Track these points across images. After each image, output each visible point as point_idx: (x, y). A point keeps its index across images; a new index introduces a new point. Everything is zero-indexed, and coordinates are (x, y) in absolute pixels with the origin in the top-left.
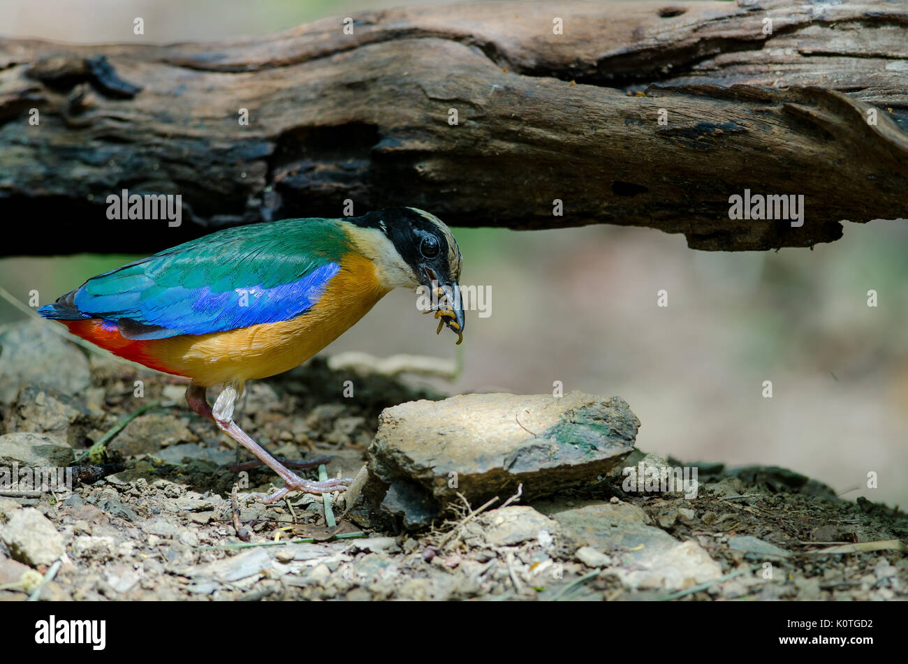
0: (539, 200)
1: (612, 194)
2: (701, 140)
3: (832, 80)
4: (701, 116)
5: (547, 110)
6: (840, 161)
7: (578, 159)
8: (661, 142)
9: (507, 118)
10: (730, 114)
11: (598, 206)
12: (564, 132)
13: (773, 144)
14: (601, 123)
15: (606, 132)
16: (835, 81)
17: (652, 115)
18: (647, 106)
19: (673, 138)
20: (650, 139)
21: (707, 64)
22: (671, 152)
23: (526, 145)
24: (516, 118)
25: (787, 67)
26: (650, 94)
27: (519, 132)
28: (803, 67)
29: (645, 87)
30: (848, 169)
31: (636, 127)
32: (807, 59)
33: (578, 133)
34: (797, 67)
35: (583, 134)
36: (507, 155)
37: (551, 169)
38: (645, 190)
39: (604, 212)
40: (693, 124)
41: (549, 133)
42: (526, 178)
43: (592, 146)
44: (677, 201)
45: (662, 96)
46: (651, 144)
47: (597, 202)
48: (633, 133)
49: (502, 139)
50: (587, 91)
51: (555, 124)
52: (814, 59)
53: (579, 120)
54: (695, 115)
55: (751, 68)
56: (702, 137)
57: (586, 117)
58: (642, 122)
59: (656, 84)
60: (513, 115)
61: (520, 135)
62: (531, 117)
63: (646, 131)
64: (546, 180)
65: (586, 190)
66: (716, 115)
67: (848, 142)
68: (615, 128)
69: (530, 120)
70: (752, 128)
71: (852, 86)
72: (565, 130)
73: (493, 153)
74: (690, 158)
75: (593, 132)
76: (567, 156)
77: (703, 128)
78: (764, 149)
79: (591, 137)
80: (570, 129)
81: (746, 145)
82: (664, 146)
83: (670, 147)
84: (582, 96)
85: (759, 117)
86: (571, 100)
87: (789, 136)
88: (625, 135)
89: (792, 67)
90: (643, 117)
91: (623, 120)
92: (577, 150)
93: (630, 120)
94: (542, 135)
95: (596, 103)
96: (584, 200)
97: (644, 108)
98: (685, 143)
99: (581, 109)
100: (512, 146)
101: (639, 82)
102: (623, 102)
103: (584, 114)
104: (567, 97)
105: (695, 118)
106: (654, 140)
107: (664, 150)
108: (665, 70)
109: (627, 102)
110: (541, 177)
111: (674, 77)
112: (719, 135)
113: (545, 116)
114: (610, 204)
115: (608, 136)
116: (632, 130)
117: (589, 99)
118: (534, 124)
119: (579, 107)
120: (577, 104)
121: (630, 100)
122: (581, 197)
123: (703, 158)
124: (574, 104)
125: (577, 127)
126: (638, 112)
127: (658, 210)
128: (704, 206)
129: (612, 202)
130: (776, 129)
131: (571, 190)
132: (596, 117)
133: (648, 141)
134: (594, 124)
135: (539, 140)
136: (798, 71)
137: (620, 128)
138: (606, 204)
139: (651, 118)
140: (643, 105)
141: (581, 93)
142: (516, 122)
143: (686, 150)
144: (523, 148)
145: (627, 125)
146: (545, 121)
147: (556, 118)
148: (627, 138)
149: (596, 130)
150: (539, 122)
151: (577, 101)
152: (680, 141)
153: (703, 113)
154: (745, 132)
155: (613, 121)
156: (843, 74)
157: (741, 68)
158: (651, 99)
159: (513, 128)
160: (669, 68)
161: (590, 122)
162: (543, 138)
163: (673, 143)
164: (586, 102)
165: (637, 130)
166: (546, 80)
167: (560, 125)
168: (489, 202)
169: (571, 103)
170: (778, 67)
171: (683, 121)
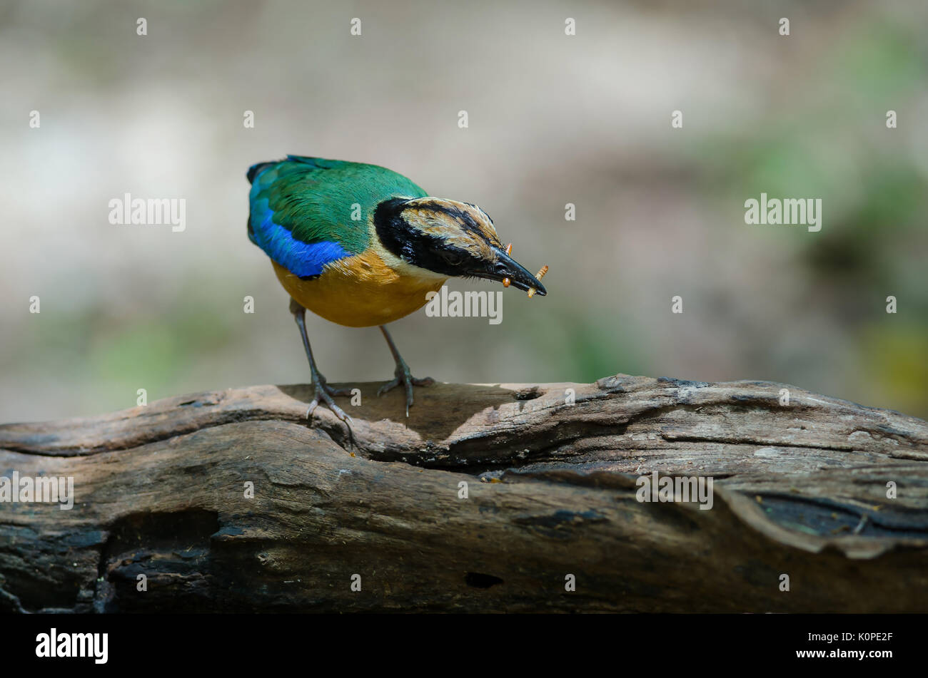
0: (388, 592)
1: (465, 585)
2: (560, 529)
3: (698, 466)
4: (559, 504)
5: (397, 497)
6: (706, 552)
7: (429, 548)
8: (517, 532)
9: (353, 505)
10: (591, 502)
11: (450, 598)
12: (415, 520)
13: (635, 534)
14: (453, 511)
15: (460, 520)
16: (701, 468)
17: (507, 502)
18: (503, 492)
19: (530, 527)
20: (506, 528)
21: (566, 448)
22: (528, 542)
23: (374, 534)
24: (364, 505)
25: (651, 453)
26: (506, 480)
27: (367, 520)
28: (668, 452)
29: (500, 473)
30: (715, 561)
31: (491, 515)
32: (672, 445)
33: (430, 521)
34: (661, 452)
35: (435, 522)
36: (355, 544)
37: (401, 558)
38: (498, 581)
39: (457, 605)
40: (551, 512)
41: (399, 521)
42: (375, 568)
43: (443, 535)
44: (534, 593)
45: (519, 482)
46: (507, 533)
47: (449, 595)
48: (488, 521)
49: (349, 527)
50: (440, 476)
51: (405, 512)
52: (679, 444)
53: (431, 507)
54: (554, 503)
55: (613, 454)
56: (559, 526)
57: (438, 505)
58: (497, 510)
59: (513, 470)
60: (361, 502)
61: (368, 523)
62: (380, 504)
63: (501, 519)
64: (395, 570)
65: (438, 581)
66: (575, 503)
67: (714, 531)
68: (469, 516)
69: (380, 507)
70: (613, 516)
71: (718, 473)
72: (416, 518)
73: (340, 542)
74: (547, 548)
75: (445, 520)
76: (418, 545)
77: (562, 516)
78: (625, 539)
79: (443, 525)
80: (421, 517)
81: (607, 534)
82: (521, 535)
83: (527, 536)
84: (433, 482)
85: (621, 505)
86: (422, 486)
87: (653, 525)
88: (479, 523)
89: (656, 453)
90: (499, 504)
91: (477, 508)
92: (428, 539)
93: (484, 508)
94: (392, 523)
95: (449, 490)
96: (436, 592)
97: (500, 495)
98: (543, 532)
99: (433, 496)
100: (360, 534)
101: (493, 468)
102: (477, 488)
103: (436, 501)
104: (418, 483)
105: (553, 506)
106: (510, 529)
107: (521, 539)
108: (522, 455)
109: (482, 489)
110: (390, 568)
111: (531, 463)
112: (579, 524)
113: (395, 503)
114: (464, 597)
115: (461, 525)
116: (487, 519)
117: (442, 485)
118: (384, 511)
119: (431, 493)
120: (429, 490)
121: (483, 487)
122: (432, 589)
123: (562, 548)
124: (426, 490)
125: (428, 515)
126: (494, 500)
127: (514, 603)
128: (562, 599)
129: (464, 594)
130: (638, 518)
131: (422, 581)
132: (449, 505)
133: (503, 530)
134: (446, 512)
135: (388, 529)
136: (662, 457)
137: (475, 516)
138: (458, 596)
139: (507, 505)
140: (498, 492)
141: (432, 479)
142: (364, 509)
143: (544, 540)
144: (371, 537)
145: (481, 513)
146: (394, 508)
147: (406, 505)
148: (481, 527)
149: (448, 518)
150: (389, 509)
151: (429, 487)
152: (538, 530)
153: (562, 500)
154: (605, 521)
155: (467, 509)
156: (709, 461)
157: (601, 454)
158: (506, 485)
159: (361, 515)
160: (526, 453)
161: (442, 510)
162: (392, 526)
163: (529, 532)
164: (438, 488)
165: (491, 518)
166: (396, 465)
167: (411, 513)
168: (335, 594)
169: (422, 489)
170: (641, 453)
171: (541, 509)
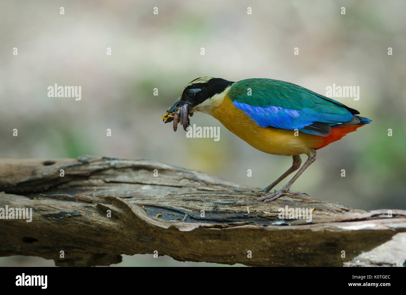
1: (22, 242)
2: (61, 219)
3: (118, 193)
4: (61, 208)
6: (122, 229)
7: (7, 226)
8: (44, 220)
10: (74, 208)
11: (16, 247)
13: (93, 221)
16: (120, 194)
18: (38, 204)
19: (49, 218)
20: (39, 218)
21: (64, 186)
22: (48, 224)
25: (99, 187)
26: (39, 198)
28: (106, 187)
29: (37, 196)
30: (125, 232)
32: (108, 184)
34: (103, 187)
38: (35, 240)
39: (19, 250)
40: (57, 212)
43: (13, 221)
44: (51, 245)
45: (45, 199)
46: (40, 220)
52: (111, 184)
54: (59, 208)
55: (84, 188)
56: (61, 218)
58: (36, 211)
59: (42, 194)
63: (37, 215)
65: (11, 240)
66: (68, 208)
67: (125, 220)
70: (84, 214)
71: (127, 196)
74: (57, 227)
76: (2, 225)
77: (62, 214)
78: (89, 223)
81: (81, 221)
82: (45, 221)
83: (49, 222)
84: (9, 199)
85: (86, 209)
87: (100, 217)
89: (101, 188)
90: (36, 208)
95: (16, 202)
96: (10, 245)
97: (37, 205)
98: (54, 220)
101: (35, 193)
102: (27, 202)
104: (3, 200)
105: (59, 209)
106: (41, 219)
107: (45, 223)
108: (46, 188)
109: (29, 202)
111: (50, 192)
112: (69, 217)
117: (13, 201)
120: (8, 203)
121: (31, 201)
122: (9, 243)
123: (62, 227)
126: (34, 207)
127: (42, 249)
129: (22, 246)
130: (94, 214)
131: (4, 240)
133: (38, 219)
136: (104, 189)
138: (19, 246)
139: (40, 209)
140: (36, 203)
143: (55, 223)
152: (52, 219)
153: (63, 207)
154: (80, 216)
156: (123, 191)
157: (79, 188)
158: (39, 201)
160: (48, 187)
163: (49, 220)
170: (95, 188)
171: (54, 211)
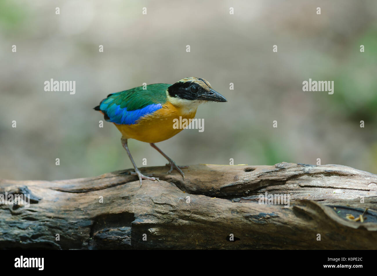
0: (197, 243)
1: (226, 241)
2: (261, 220)
3: (312, 197)
4: (261, 210)
5: (200, 208)
6: (315, 228)
7: (213, 227)
8: (245, 221)
9: (184, 211)
10: (272, 210)
11: (220, 245)
12: (207, 216)
13: (289, 221)
14: (222, 213)
15: (224, 216)
16: (313, 197)
17: (241, 210)
18: (240, 206)
19: (250, 219)
20: (241, 219)
21: (263, 190)
22: (249, 225)
23: (192, 222)
24: (188, 211)
25: (295, 191)
26: (241, 201)
27: (189, 216)
28: (301, 191)
29: (239, 199)
31: (236, 215)
32: (302, 188)
33: (212, 217)
34: (299, 191)
35: (215, 217)
36: (185, 225)
37: (202, 231)
38: (238, 239)
39: (223, 248)
40: (258, 214)
41: (201, 217)
42: (192, 234)
43: (218, 222)
44: (251, 244)
45: (246, 202)
47: (220, 244)
48: (234, 217)
49: (183, 219)
50: (216, 200)
51: (204, 213)
52: (305, 188)
53: (213, 212)
55: (281, 192)
57: (216, 211)
58: (238, 212)
59: (243, 198)
60: (187, 210)
61: (190, 217)
62: (194, 210)
63: (239, 216)
64: (200, 235)
65: (216, 239)
66: (267, 210)
67: (318, 221)
68: (227, 215)
69: (194, 212)
70: (281, 215)
71: (320, 199)
72: (208, 216)
73: (179, 224)
74: (257, 227)
75: (218, 217)
76: (208, 226)
77: (261, 215)
78: (285, 223)
79: (218, 218)
80: (210, 215)
81: (279, 221)
83: (249, 222)
84: (214, 202)
85: (284, 211)
86: (210, 204)
87: (296, 218)
88: (231, 217)
89: (297, 191)
90: (238, 210)
91: (230, 212)
92: (212, 223)
93: (233, 212)
94: (199, 218)
95: (220, 205)
96: (215, 243)
97: (239, 207)
98: (255, 221)
99: (214, 207)
100: (187, 222)
101: (236, 197)
102: (230, 204)
103: (215, 209)
104: (209, 203)
105: (258, 211)
106: (243, 220)
107: (246, 224)
108: (247, 192)
109: (232, 205)
110: (198, 234)
111: (250, 195)
112: (268, 218)
113: (200, 210)
114: (225, 245)
115: (224, 218)
116: (234, 216)
117: (217, 203)
118: (195, 213)
119: (213, 207)
120: (213, 205)
121: (233, 204)
122: (214, 242)
123: (262, 227)
124: (211, 205)
125: (212, 214)
126: (237, 209)
127: (244, 247)
128: (262, 246)
129: (226, 244)
130: (290, 216)
131: (210, 239)
132: (220, 211)
133: (240, 220)
134: (219, 213)
135: (197, 220)
136: (299, 193)
137: (229, 215)
138: (223, 245)
139: (241, 211)
140: (238, 206)
141: (214, 201)
142: (188, 212)
143: (255, 224)
144: (191, 223)
145: (232, 214)
146: (200, 212)
147: (204, 211)
148: (232, 219)
149: (220, 215)
150: (197, 212)
151: (212, 204)
152: (253, 220)
153: (262, 209)
154: (278, 217)
155: (227, 212)
156: (316, 194)
157: (276, 192)
158: (241, 203)
159: (187, 214)
160: (248, 192)
161: (217, 213)
162: (199, 219)
164: (216, 205)
165: (235, 216)
166: (201, 196)
167: (205, 214)
168: (178, 244)
169: (210, 205)
170: (291, 191)
171: (254, 212)
